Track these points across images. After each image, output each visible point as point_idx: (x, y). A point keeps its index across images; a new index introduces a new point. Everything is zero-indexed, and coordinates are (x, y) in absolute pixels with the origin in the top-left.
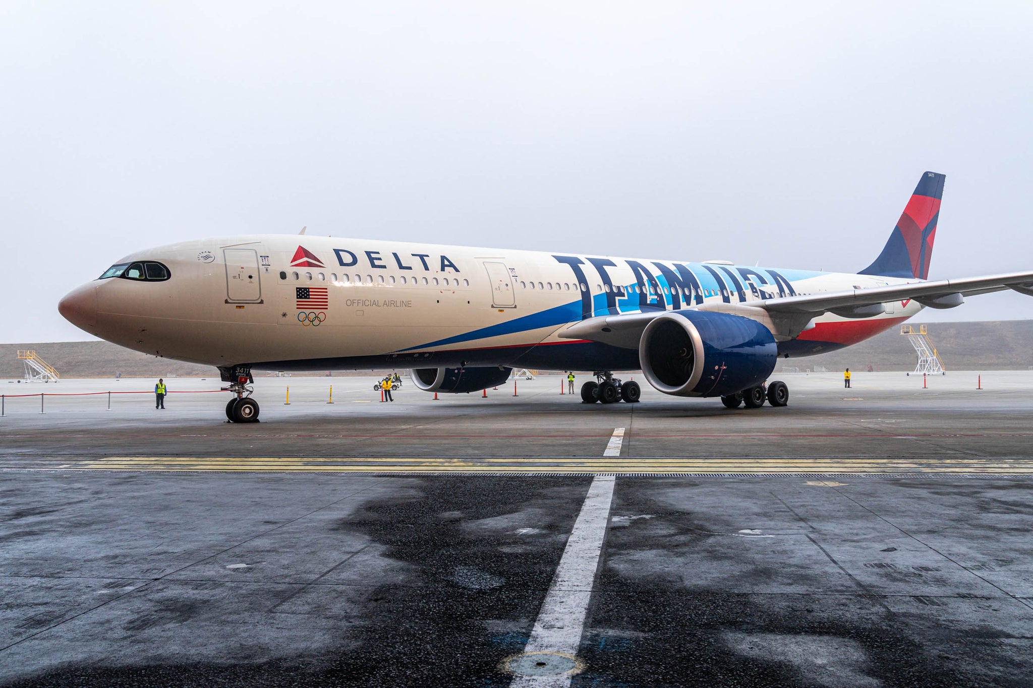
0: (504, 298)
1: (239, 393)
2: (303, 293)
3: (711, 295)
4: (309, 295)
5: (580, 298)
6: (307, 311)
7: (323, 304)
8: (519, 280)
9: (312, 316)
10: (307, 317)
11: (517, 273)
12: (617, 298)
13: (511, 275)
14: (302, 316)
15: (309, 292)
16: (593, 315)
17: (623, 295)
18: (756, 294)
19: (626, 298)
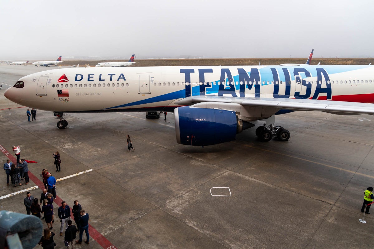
0: (145, 90)
1: (61, 119)
2: (60, 92)
3: (266, 84)
4: (62, 92)
5: (185, 88)
6: (62, 98)
7: (67, 95)
8: (154, 82)
9: (64, 99)
10: (62, 99)
11: (154, 79)
12: (206, 88)
13: (151, 80)
14: (61, 99)
15: (62, 91)
16: (191, 95)
17: (210, 86)
18: (299, 82)
19: (211, 87)
